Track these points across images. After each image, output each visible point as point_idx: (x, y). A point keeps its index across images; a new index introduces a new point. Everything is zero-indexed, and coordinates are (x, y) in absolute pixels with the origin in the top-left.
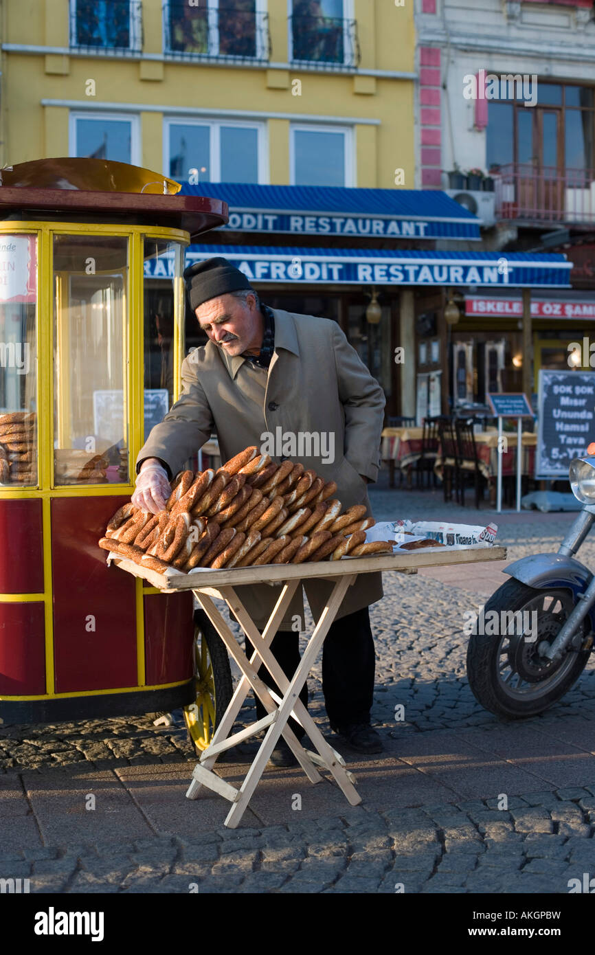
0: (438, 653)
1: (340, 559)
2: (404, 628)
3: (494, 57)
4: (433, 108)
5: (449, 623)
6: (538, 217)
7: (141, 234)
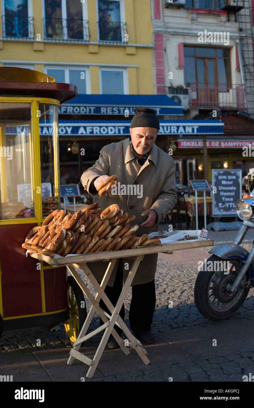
0: (177, 293)
1: (136, 248)
2: (161, 283)
3: (186, 37)
4: (161, 59)
5: (181, 280)
6: (208, 105)
7: (37, 102)
